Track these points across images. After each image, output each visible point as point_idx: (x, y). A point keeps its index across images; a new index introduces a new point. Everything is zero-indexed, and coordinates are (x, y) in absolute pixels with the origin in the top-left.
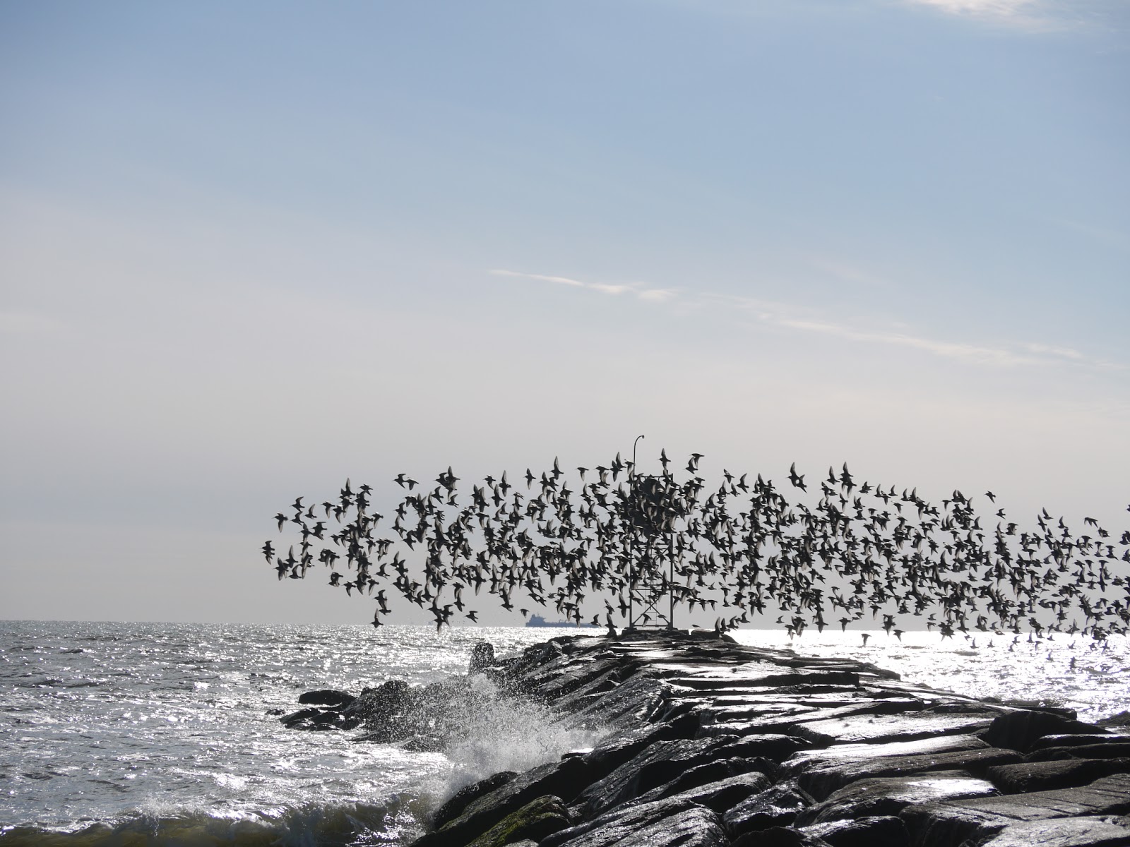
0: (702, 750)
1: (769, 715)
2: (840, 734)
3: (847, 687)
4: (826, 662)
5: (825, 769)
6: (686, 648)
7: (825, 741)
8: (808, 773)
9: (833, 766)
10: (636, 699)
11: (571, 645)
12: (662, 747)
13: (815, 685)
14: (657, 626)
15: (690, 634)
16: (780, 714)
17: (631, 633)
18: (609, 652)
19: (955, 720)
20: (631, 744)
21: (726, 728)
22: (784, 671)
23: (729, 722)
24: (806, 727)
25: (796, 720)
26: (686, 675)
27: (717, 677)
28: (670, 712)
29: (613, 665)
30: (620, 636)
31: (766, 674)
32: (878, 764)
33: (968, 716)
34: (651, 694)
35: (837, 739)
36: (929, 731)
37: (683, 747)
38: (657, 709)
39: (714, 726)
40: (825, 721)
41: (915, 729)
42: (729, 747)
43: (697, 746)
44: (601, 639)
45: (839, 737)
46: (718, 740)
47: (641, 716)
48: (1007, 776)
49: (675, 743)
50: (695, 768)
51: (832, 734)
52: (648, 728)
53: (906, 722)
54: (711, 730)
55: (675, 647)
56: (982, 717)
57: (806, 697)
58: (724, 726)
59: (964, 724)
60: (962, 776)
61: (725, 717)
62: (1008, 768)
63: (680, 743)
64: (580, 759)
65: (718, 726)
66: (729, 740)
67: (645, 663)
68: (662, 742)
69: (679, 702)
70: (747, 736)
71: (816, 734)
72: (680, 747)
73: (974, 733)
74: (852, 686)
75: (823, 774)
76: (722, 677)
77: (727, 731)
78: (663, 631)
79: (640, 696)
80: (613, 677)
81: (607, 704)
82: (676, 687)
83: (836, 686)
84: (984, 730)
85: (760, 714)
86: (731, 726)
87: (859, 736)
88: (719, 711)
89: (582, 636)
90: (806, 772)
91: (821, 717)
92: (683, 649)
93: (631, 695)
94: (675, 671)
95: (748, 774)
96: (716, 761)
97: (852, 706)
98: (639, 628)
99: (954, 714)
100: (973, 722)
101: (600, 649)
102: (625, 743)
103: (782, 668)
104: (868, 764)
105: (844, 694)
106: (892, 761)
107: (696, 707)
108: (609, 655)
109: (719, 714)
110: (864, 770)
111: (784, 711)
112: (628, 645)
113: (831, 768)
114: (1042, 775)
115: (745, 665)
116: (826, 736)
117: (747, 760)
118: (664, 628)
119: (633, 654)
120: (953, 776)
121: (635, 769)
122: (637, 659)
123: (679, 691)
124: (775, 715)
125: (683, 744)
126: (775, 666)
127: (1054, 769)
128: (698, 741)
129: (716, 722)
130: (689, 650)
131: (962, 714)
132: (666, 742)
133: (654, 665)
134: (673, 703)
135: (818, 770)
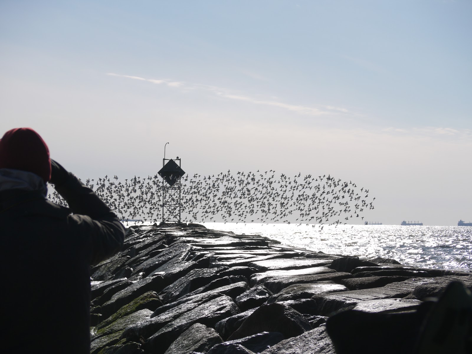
0: (214, 273)
1: (238, 259)
2: (270, 266)
3: (264, 247)
4: (250, 237)
5: (275, 281)
6: (191, 231)
7: (264, 269)
8: (268, 282)
9: (277, 279)
10: (178, 252)
11: (139, 229)
12: (196, 272)
13: (251, 246)
14: (174, 221)
15: (187, 225)
16: (243, 258)
17: (163, 224)
18: (159, 232)
19: (315, 261)
20: (182, 270)
21: (222, 264)
22: (236, 240)
23: (223, 262)
24: (255, 263)
25: (251, 261)
26: (197, 242)
27: (210, 243)
28: (195, 257)
29: (163, 238)
30: (158, 225)
31: (231, 242)
32: (296, 278)
33: (320, 259)
34: (184, 250)
35: (269, 268)
36: (305, 265)
37: (205, 271)
38: (188, 256)
39: (217, 263)
40: (263, 261)
41: (300, 264)
42: (226, 272)
43: (211, 271)
44: (151, 227)
45: (269, 267)
46: (220, 269)
47: (182, 259)
48: (350, 283)
49: (202, 270)
50: (216, 280)
51: (267, 266)
52: (187, 264)
53: (295, 261)
54: (216, 265)
55: (185, 230)
56: (326, 260)
57: (250, 251)
58: (221, 263)
59: (319, 263)
60: (332, 283)
61: (221, 259)
62: (350, 280)
63: (204, 270)
64: (160, 276)
65: (219, 263)
66: (225, 269)
67: (177, 237)
68: (196, 270)
69: (198, 253)
70: (233, 267)
71: (260, 266)
72: (204, 272)
73: (325, 266)
74: (266, 247)
75: (274, 283)
76: (212, 243)
77: (223, 265)
78: (177, 223)
79: (180, 250)
80: (164, 243)
81: (166, 254)
82: (194, 247)
83: (259, 247)
84: (329, 265)
85: (234, 258)
86: (224, 263)
87: (278, 267)
88: (218, 257)
89: (143, 225)
90: (267, 282)
91: (261, 259)
92: (189, 231)
93: (176, 250)
94: (191, 240)
95: (240, 282)
96: (225, 277)
97: (272, 255)
98: (166, 222)
99: (315, 258)
100: (322, 262)
101: (154, 231)
102: (179, 270)
103: (236, 239)
104: (292, 278)
105: (266, 250)
106: (302, 277)
107: (206, 255)
108: (159, 234)
109: (218, 258)
110: (291, 281)
111: (244, 257)
112: (165, 229)
113: (277, 280)
114: (364, 283)
115: (220, 238)
116: (264, 267)
117: (236, 277)
118: (177, 222)
119: (169, 233)
120: (328, 283)
121: (186, 281)
122: (173, 235)
123: (196, 249)
124: (241, 259)
125: (205, 270)
126: (233, 239)
127: (368, 280)
128: (211, 269)
129: (217, 261)
130: (192, 231)
131: (318, 258)
132: (198, 270)
133: (181, 238)
134: (196, 254)
135: (271, 280)
